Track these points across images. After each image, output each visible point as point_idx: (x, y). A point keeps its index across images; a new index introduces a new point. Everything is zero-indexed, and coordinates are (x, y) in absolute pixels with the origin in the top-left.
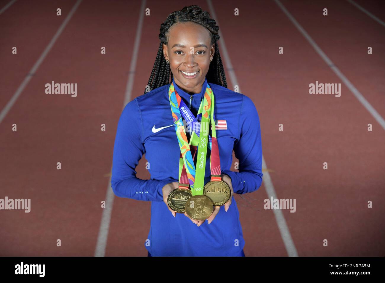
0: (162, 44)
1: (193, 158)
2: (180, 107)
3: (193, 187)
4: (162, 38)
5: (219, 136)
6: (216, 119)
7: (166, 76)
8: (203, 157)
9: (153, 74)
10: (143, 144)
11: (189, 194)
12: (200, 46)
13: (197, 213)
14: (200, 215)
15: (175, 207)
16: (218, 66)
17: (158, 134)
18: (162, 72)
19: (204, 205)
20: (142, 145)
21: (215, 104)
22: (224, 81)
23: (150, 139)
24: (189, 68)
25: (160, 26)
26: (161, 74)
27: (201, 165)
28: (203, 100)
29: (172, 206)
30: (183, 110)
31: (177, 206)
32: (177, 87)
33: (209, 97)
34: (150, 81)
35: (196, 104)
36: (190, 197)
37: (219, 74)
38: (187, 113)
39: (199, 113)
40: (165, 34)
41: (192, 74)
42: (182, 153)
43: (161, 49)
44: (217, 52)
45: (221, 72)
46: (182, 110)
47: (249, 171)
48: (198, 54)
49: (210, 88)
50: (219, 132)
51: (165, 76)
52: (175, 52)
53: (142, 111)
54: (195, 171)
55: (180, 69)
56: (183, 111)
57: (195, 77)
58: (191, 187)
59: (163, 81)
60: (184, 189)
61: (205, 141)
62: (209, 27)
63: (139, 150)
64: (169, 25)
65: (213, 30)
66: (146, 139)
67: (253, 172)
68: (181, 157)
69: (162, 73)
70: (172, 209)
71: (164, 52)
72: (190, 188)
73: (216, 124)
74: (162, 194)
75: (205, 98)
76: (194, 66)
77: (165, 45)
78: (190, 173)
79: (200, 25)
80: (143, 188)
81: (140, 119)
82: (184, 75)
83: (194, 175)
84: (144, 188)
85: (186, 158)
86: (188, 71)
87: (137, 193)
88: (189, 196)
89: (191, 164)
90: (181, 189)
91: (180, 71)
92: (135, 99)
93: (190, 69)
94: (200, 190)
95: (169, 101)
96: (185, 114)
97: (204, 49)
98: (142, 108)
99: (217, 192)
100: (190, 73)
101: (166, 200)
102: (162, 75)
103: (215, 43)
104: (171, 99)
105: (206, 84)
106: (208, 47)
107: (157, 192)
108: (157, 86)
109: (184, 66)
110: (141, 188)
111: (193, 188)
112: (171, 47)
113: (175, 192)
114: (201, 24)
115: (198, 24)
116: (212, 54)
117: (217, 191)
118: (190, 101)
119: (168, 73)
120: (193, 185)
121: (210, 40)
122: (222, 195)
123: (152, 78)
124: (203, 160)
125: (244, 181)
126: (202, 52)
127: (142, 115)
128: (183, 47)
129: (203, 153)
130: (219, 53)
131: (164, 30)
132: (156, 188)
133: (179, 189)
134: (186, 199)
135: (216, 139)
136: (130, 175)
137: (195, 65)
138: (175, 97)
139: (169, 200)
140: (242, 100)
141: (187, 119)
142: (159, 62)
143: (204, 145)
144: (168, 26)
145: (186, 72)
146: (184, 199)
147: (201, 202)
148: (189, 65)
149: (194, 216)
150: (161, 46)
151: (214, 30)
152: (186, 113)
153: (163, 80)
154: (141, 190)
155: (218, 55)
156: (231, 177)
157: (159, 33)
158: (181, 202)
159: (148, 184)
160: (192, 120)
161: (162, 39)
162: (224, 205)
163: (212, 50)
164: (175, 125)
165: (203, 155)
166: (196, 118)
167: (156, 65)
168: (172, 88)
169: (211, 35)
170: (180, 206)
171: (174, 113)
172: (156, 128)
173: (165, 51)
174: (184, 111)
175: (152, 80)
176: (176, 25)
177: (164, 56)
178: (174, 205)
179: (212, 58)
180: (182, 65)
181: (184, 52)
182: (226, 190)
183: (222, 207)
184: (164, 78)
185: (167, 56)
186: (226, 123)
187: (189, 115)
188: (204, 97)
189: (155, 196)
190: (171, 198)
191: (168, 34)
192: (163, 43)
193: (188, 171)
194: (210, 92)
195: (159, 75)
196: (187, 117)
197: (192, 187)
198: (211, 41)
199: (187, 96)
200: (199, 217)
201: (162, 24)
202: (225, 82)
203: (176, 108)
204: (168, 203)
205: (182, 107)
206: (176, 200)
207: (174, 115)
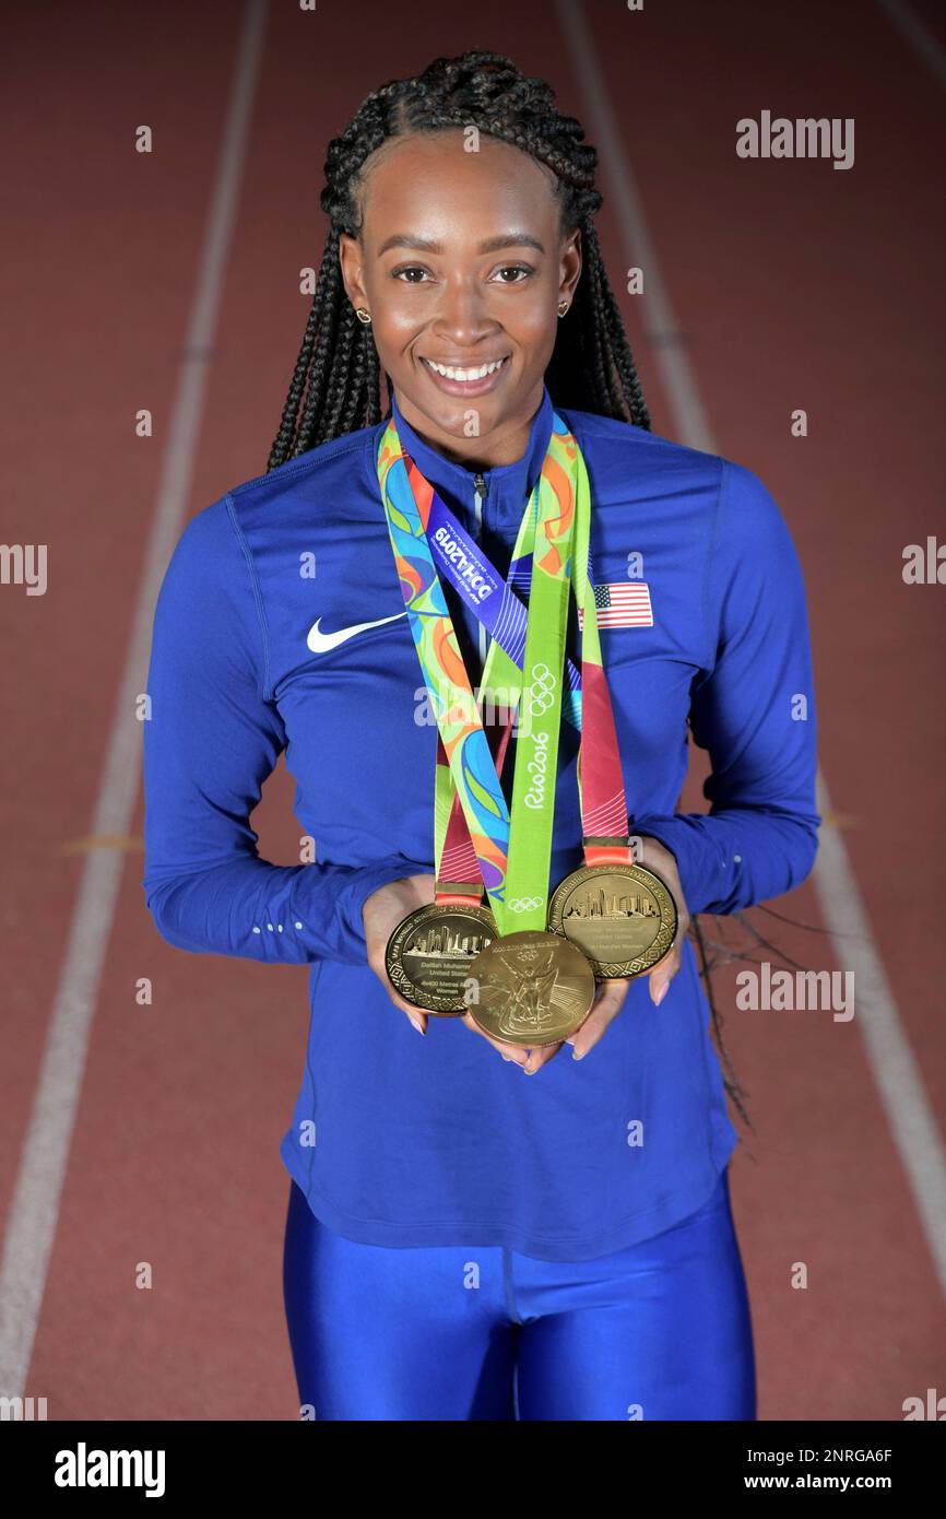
0: (334, 234)
1: (495, 761)
2: (430, 532)
3: (500, 894)
4: (335, 209)
5: (615, 655)
6: (599, 577)
7: (364, 386)
8: (541, 757)
9: (304, 374)
10: (272, 705)
11: (484, 929)
12: (510, 242)
13: (520, 1012)
14: (537, 1023)
15: (422, 988)
16: (602, 335)
17: (333, 660)
18: (344, 363)
19: (554, 976)
20: (266, 710)
21: (595, 507)
22: (636, 404)
23: (301, 682)
24: (460, 343)
25: (324, 150)
26: (339, 375)
27: (535, 794)
28: (537, 494)
29: (408, 984)
30: (443, 544)
31: (430, 984)
32: (413, 435)
33: (566, 477)
34: (292, 407)
35: (504, 512)
36: (488, 942)
37: (607, 369)
38: (465, 557)
39: (516, 556)
40: (347, 190)
41: (474, 374)
42: (445, 741)
43: (334, 259)
44: (591, 268)
45: (615, 361)
46: (438, 542)
47: (758, 808)
48: (499, 278)
49: (569, 435)
50: (615, 639)
51: (358, 382)
52: (396, 275)
53: (257, 552)
54: (509, 824)
55: (419, 353)
56: (443, 549)
57: (488, 385)
58: (490, 896)
59: (349, 409)
60: (459, 906)
61: (548, 682)
62: (552, 152)
63: (258, 732)
64: (363, 145)
65: (569, 166)
66: (282, 681)
67: (775, 810)
68: (444, 760)
69: (344, 369)
70: (409, 1001)
71: (346, 272)
72: (485, 901)
73: (602, 600)
74: (364, 932)
75: (544, 483)
76: (484, 338)
77: (349, 243)
78: (483, 834)
79: (506, 145)
80: (283, 905)
81: (250, 592)
82: (438, 379)
83: (503, 839)
84: (287, 905)
85: (465, 763)
86: (456, 361)
87: (256, 930)
88: (485, 937)
89: (488, 791)
90: (448, 907)
91: (421, 359)
92: (223, 499)
93: (469, 351)
94: (532, 906)
95: (381, 504)
96: (454, 561)
97: (525, 255)
98: (257, 540)
99: (615, 913)
100: (466, 366)
101: (378, 961)
102: (343, 381)
103: (582, 225)
104: (388, 495)
105: (551, 418)
106: (548, 247)
107: (340, 920)
108: (324, 432)
109: (439, 336)
110: (271, 905)
111: (502, 900)
112: (376, 251)
113: (421, 921)
114: (514, 142)
115: (499, 140)
116: (567, 279)
117: (615, 910)
118: (478, 502)
119: (373, 372)
120: (501, 886)
121: (557, 212)
122: (636, 930)
123: (301, 393)
124: (543, 771)
125: (738, 859)
126: (518, 270)
127: (257, 572)
128: (431, 248)
129: (543, 738)
130: (602, 274)
131: (342, 170)
132: (338, 905)
133: (438, 908)
134: (470, 952)
135: (600, 671)
136: (226, 849)
137: (487, 330)
138: (407, 486)
139: (394, 961)
140: (720, 485)
141: (463, 583)
142: (327, 319)
143: (547, 700)
144: (361, 151)
145: (446, 365)
146: (462, 951)
147: (536, 961)
148: (460, 334)
149: (510, 1029)
150: (333, 247)
151: (573, 168)
152: (459, 559)
153: (352, 404)
154: (274, 916)
155: (599, 285)
156: (672, 846)
157: (322, 183)
158: (448, 966)
159: (300, 891)
160: (488, 588)
161: (335, 214)
162: (644, 974)
163: (567, 261)
164: (410, 617)
165: (544, 748)
166: (504, 576)
167: (314, 335)
168: (392, 443)
169: (563, 188)
170: (447, 985)
171: (405, 558)
172: (325, 630)
173: (352, 271)
174: (447, 547)
175: (298, 404)
176: (396, 146)
177: (348, 292)
178: (417, 983)
179: (566, 299)
180: (429, 330)
181: (436, 271)
182: (655, 905)
183: (639, 982)
184: (355, 393)
185: (362, 294)
186: (647, 594)
187: (472, 567)
188: (542, 477)
189: (334, 944)
190: (402, 951)
191: (363, 188)
192: (342, 230)
193: (474, 824)
194: (571, 452)
195: (332, 379)
196: (464, 574)
197: (495, 894)
198: (563, 220)
199: (461, 478)
200: (529, 1031)
201: (333, 144)
202: (640, 405)
203: (412, 534)
204: (389, 973)
205: (439, 532)
206: (423, 959)
207: (404, 568)
